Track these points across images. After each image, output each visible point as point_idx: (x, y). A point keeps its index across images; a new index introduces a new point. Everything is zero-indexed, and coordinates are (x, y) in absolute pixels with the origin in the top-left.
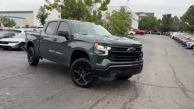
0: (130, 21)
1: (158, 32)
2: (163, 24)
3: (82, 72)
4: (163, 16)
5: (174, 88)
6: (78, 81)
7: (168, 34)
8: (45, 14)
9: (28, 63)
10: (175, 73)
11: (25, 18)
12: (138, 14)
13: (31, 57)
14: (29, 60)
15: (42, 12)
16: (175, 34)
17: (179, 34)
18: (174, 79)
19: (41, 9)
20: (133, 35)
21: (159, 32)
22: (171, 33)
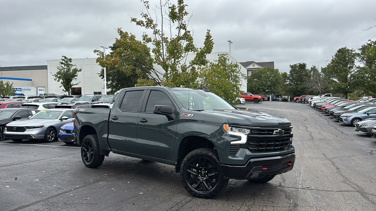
0: (236, 79)
1: (284, 97)
2: (292, 82)
3: (201, 173)
4: (292, 67)
5: (347, 191)
6: (196, 189)
7: (303, 100)
8: (71, 71)
9: (83, 164)
10: (338, 168)
11: (31, 80)
12: (245, 64)
13: (88, 153)
14: (84, 158)
15: (66, 67)
16: (316, 100)
17: (325, 100)
18: (342, 179)
19: (63, 62)
20: (240, 104)
21: (286, 97)
22: (309, 98)
